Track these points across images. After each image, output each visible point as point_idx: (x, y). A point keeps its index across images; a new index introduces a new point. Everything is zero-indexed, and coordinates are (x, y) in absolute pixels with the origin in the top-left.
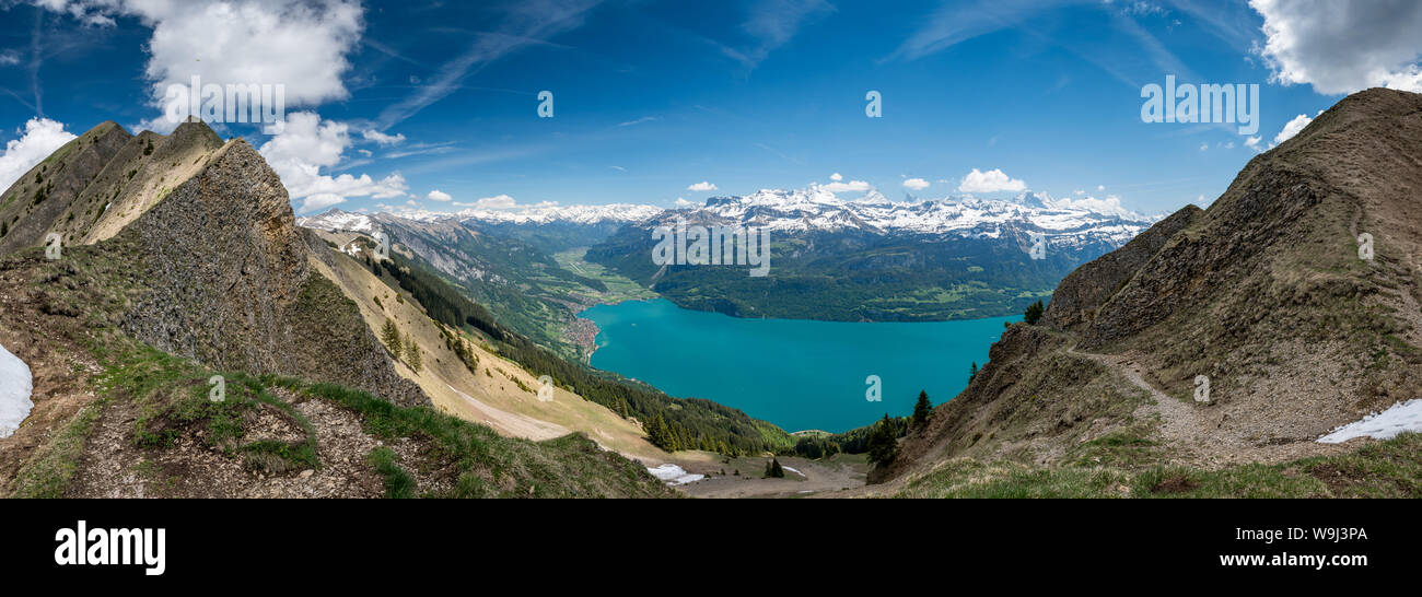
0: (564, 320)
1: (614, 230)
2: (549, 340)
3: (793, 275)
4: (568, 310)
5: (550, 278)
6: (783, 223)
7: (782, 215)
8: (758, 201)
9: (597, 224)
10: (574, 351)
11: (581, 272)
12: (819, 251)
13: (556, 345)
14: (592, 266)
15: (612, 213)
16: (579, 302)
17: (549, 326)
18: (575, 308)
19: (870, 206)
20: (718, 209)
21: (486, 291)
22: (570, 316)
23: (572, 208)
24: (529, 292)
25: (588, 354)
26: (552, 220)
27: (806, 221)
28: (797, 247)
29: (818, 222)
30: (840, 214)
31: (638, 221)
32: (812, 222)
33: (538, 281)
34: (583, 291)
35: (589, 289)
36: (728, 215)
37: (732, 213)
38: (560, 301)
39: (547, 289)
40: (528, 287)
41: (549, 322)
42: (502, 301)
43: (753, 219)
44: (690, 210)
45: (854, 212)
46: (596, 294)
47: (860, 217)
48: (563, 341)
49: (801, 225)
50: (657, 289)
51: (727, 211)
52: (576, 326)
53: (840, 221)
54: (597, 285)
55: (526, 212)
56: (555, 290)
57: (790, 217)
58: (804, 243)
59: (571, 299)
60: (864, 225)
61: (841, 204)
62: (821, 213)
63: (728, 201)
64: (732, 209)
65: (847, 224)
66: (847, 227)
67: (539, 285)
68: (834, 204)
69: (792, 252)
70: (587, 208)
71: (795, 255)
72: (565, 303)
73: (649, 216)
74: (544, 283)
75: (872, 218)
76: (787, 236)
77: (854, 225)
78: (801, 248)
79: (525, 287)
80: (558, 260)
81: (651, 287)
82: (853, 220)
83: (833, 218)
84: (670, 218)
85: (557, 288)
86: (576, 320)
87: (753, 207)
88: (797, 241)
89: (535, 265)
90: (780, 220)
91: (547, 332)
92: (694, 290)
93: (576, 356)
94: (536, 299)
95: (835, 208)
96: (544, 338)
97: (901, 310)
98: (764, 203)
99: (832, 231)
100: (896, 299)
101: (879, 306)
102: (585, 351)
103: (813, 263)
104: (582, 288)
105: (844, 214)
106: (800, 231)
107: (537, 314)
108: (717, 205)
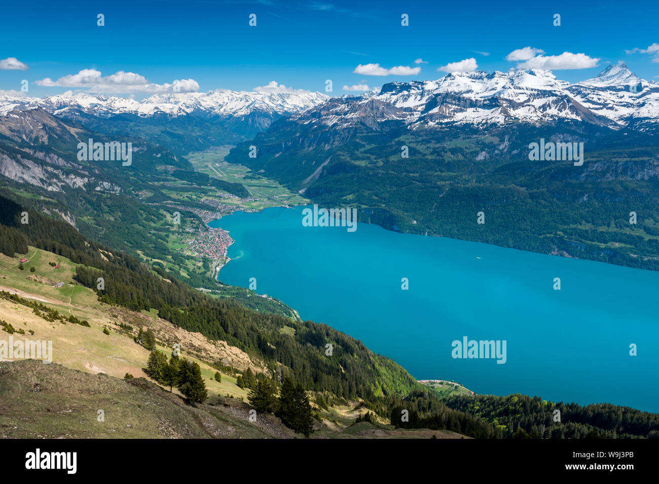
0: (191, 231)
1: (266, 123)
2: (169, 253)
3: (473, 184)
4: (199, 219)
5: (179, 183)
6: (476, 115)
7: (473, 104)
8: (447, 87)
9: (246, 116)
10: (200, 264)
11: (220, 175)
12: (515, 152)
13: (179, 259)
14: (234, 168)
15: (267, 101)
16: (213, 210)
17: (173, 237)
18: (208, 217)
19: (604, 89)
20: (394, 98)
21: (90, 202)
22: (200, 225)
23: (217, 94)
24: (149, 200)
25: (217, 267)
26: (189, 111)
27: (504, 112)
28: (483, 146)
29: (520, 113)
30: (555, 102)
31: (297, 113)
32: (512, 112)
33: (163, 187)
34: (220, 197)
35: (227, 195)
36: (406, 105)
37: (411, 103)
38: (189, 209)
39: (174, 195)
40: (150, 194)
41: (173, 233)
42: (111, 212)
43: (435, 110)
44: (360, 99)
45: (578, 99)
46: (235, 200)
47: (586, 105)
48: (189, 253)
49: (497, 117)
50: (307, 195)
51: (405, 100)
52: (207, 237)
53: (553, 111)
54: (238, 190)
55: (155, 99)
56: (185, 196)
57: (484, 107)
58: (496, 140)
59: (203, 207)
60: (588, 114)
61: (560, 88)
62: (529, 100)
63: (407, 87)
64: (413, 97)
65: (562, 114)
66: (561, 120)
67: (164, 191)
68: (549, 88)
69: (477, 153)
70: (237, 95)
71: (481, 157)
72: (196, 211)
73: (312, 106)
74: (170, 189)
75: (605, 105)
76: (475, 131)
77: (574, 116)
78: (491, 147)
79: (145, 194)
80: (192, 161)
81: (300, 192)
82: (575, 108)
83: (544, 107)
84: (334, 110)
85: (188, 194)
86: (207, 230)
87: (437, 95)
88: (487, 138)
89: (160, 168)
90: (470, 110)
91: (170, 245)
92: (350, 197)
93: (203, 270)
94: (158, 208)
95: (551, 94)
96: (162, 251)
97: (617, 245)
98: (454, 89)
99: (538, 125)
100: (613, 229)
101: (583, 235)
102: (215, 264)
103: (502, 169)
104: (218, 194)
105: (562, 101)
106: (494, 125)
107: (157, 225)
108: (394, 92)
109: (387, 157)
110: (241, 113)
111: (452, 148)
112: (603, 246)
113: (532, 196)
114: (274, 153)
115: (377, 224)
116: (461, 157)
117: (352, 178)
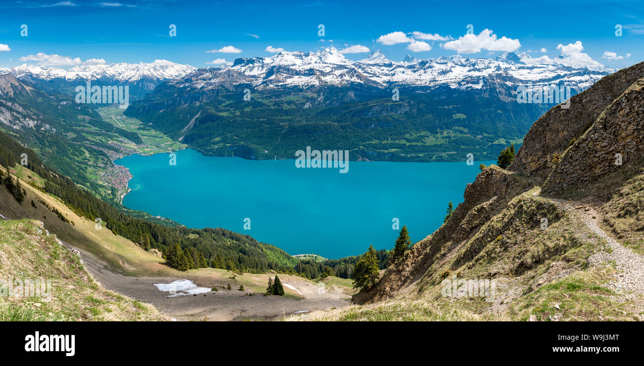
0: (102, 166)
1: (152, 87)
2: (88, 181)
3: (304, 123)
4: (107, 157)
5: (93, 129)
6: (300, 80)
7: (298, 73)
8: (278, 62)
9: (138, 82)
10: (109, 192)
11: (120, 125)
12: (327, 102)
13: (95, 186)
14: (130, 120)
15: (152, 70)
16: (117, 151)
17: (90, 169)
18: (114, 156)
19: (374, 65)
20: (243, 69)
22: (108, 162)
23: (117, 65)
24: (74, 139)
25: (121, 196)
26: (99, 77)
27: (318, 78)
28: (308, 99)
29: (328, 79)
30: (348, 72)
31: (174, 80)
32: (323, 78)
33: (83, 131)
34: (121, 142)
35: (126, 140)
36: (252, 73)
37: (255, 72)
38: (101, 149)
39: (90, 138)
40: (74, 136)
41: (90, 166)
42: (50, 146)
43: (273, 77)
44: (219, 69)
45: (360, 70)
47: (365, 74)
48: (101, 183)
49: (314, 81)
50: (185, 141)
51: (251, 70)
52: (113, 172)
53: (347, 78)
54: (134, 137)
55: (76, 69)
56: (97, 139)
57: (305, 75)
58: (315, 95)
59: (110, 148)
60: (366, 79)
61: (349, 64)
62: (332, 71)
63: (252, 62)
64: (256, 68)
65: (352, 80)
66: (352, 83)
67: (84, 134)
68: (343, 64)
69: (304, 104)
70: (130, 66)
71: (307, 106)
72: (105, 151)
73: (184, 74)
74: (88, 133)
75: (375, 75)
76: (301, 90)
77: (359, 81)
78: (312, 100)
79: (71, 135)
80: (101, 114)
81: (180, 139)
82: (359, 76)
83: (342, 75)
84: (201, 76)
85: (100, 138)
86: (113, 166)
87: (274, 67)
88: (310, 94)
89: (80, 117)
90: (296, 77)
91: (88, 175)
92: (217, 139)
93: (111, 197)
94: (80, 146)
95: (344, 67)
96: (84, 180)
97: (394, 150)
98: (284, 63)
99: (339, 86)
100: (390, 141)
101: (375, 147)
102: (120, 192)
103: (321, 112)
104: (120, 139)
105: (352, 72)
106: (313, 86)
107: (79, 159)
108: (243, 65)
109: (242, 109)
110: (133, 79)
111: (288, 101)
112: (386, 151)
113: (342, 127)
114: (159, 110)
115: (239, 156)
116: (294, 107)
117: (218, 125)
